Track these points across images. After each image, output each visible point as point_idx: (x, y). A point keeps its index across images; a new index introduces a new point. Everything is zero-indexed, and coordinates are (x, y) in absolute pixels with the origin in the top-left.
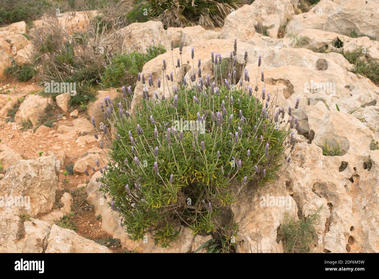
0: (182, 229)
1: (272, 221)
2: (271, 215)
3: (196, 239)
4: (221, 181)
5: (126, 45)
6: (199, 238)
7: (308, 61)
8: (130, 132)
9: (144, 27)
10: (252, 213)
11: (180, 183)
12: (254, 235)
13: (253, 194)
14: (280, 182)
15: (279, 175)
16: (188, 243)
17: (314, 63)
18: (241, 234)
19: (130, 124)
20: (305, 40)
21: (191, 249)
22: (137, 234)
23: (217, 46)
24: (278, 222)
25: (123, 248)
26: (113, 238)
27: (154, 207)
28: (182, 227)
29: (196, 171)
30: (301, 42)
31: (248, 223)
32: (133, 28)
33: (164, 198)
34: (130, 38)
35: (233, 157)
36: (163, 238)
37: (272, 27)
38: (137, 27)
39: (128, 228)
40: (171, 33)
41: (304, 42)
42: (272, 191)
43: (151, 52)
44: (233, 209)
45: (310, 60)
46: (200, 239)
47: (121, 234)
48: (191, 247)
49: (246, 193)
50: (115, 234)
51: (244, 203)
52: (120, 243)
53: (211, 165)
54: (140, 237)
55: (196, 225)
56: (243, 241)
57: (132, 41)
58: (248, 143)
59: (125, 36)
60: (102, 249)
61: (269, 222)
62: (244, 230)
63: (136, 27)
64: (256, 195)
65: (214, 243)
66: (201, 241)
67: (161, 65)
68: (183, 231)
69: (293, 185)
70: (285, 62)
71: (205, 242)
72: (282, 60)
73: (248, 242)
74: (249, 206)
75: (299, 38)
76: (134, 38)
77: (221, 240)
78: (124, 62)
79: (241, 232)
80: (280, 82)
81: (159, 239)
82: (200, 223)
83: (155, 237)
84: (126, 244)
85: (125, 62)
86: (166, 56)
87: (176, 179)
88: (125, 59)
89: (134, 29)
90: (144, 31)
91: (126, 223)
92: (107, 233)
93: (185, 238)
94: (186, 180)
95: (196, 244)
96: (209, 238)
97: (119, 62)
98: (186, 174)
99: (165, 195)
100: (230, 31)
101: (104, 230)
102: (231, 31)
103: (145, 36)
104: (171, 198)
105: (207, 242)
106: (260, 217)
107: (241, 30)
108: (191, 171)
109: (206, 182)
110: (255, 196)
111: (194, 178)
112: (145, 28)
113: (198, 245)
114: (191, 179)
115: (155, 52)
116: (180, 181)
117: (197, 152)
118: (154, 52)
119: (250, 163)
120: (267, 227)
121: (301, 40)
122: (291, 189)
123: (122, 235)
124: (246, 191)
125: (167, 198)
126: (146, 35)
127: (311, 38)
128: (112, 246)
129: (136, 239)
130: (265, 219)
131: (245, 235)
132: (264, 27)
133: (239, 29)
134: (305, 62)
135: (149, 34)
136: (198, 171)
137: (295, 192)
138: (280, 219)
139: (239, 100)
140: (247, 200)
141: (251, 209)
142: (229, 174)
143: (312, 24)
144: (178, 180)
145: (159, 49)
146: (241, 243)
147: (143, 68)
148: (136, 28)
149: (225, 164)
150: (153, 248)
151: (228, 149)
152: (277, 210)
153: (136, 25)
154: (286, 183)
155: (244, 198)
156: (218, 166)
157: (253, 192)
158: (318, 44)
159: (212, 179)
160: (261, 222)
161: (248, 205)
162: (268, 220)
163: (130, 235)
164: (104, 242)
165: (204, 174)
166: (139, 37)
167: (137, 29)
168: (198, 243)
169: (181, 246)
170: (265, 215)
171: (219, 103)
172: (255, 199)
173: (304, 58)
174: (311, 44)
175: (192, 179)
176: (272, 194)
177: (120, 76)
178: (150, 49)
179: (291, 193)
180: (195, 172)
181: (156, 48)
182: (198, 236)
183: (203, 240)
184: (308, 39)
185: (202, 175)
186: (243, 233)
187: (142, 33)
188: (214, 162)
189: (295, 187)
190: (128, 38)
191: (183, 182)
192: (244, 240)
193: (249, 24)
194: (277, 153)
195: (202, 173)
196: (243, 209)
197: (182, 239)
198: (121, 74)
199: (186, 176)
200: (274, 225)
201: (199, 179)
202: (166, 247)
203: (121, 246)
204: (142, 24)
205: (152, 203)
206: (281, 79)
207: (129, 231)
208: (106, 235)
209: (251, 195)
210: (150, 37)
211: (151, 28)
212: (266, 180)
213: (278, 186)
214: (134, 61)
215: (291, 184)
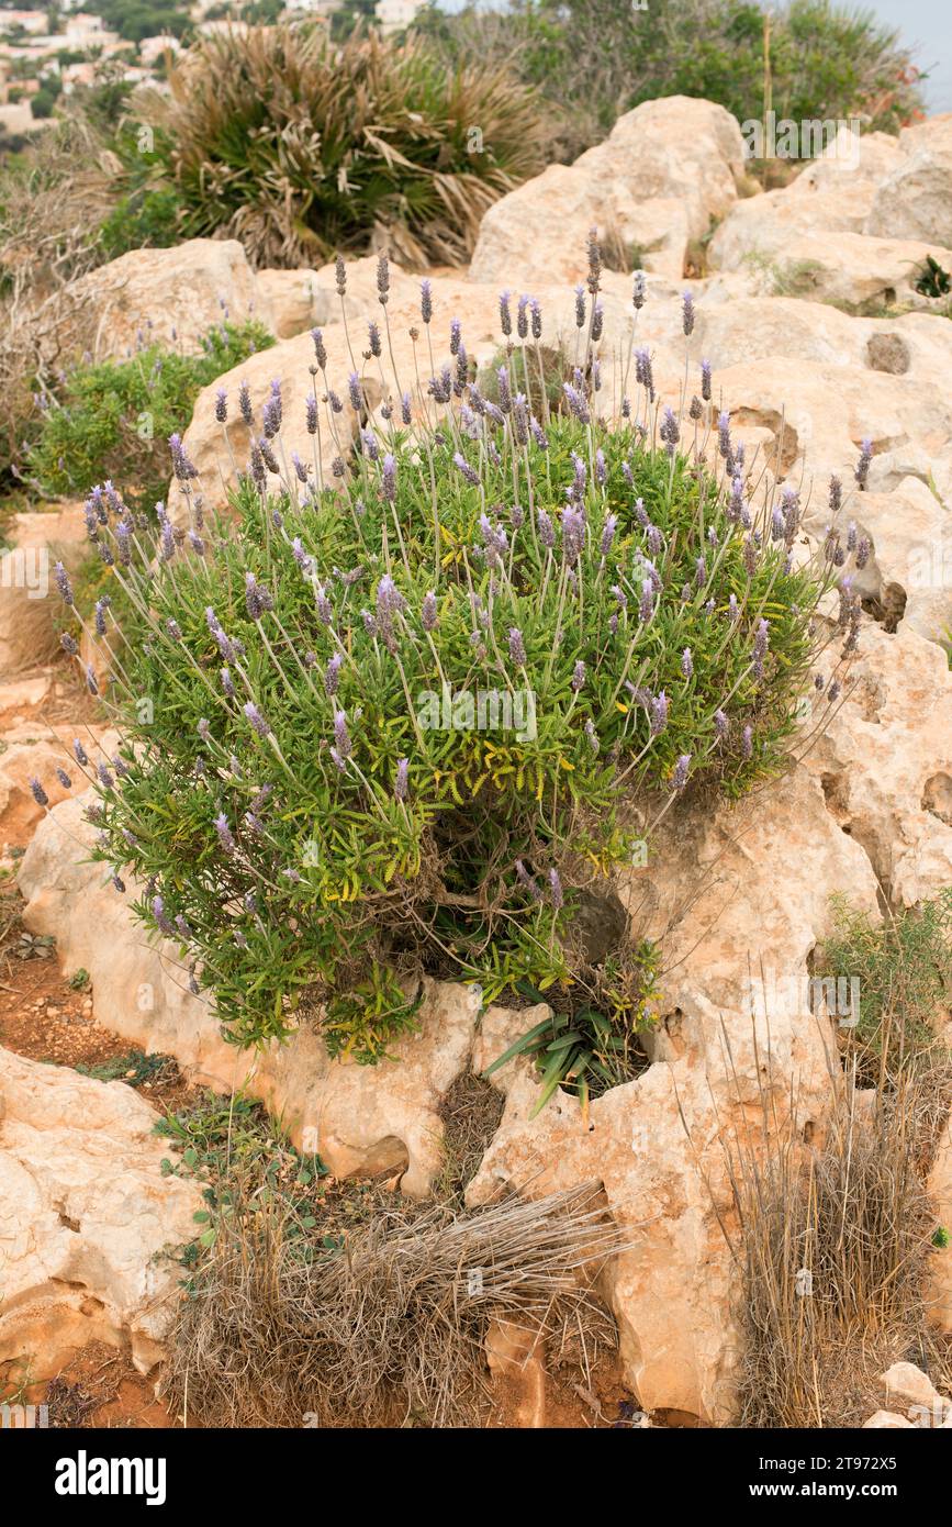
0: (427, 991)
1: (784, 930)
2: (777, 906)
3: (488, 1024)
4: (588, 782)
5: (111, 336)
6: (500, 1019)
7: (836, 343)
8: (209, 611)
9: (172, 264)
10: (704, 905)
11: (430, 797)
12: (720, 986)
13: (698, 833)
14: (800, 778)
15: (797, 754)
16: (458, 1040)
17: (858, 350)
18: (670, 988)
19: (204, 584)
20: (807, 275)
21: (469, 1066)
22: (260, 1019)
23: (482, 303)
24: (808, 928)
25: (191, 1086)
26: (148, 1054)
27: (334, 897)
28: (429, 981)
29: (488, 744)
30: (791, 283)
31: (692, 942)
32: (130, 270)
33: (371, 859)
34: (124, 310)
35: (628, 684)
36: (361, 1028)
37: (659, 244)
38: (146, 266)
39: (220, 999)
40: (268, 291)
41: (805, 281)
42: (773, 817)
43: (219, 347)
44: (624, 896)
45: (841, 337)
46: (504, 1023)
47: (180, 1034)
48: (470, 1058)
49: (672, 832)
50: (154, 1037)
51: (665, 871)
52: (175, 1068)
53: (550, 718)
54: (270, 1029)
55: (493, 965)
56: (678, 1011)
57: (130, 320)
58: (683, 626)
59: (103, 303)
60: (114, 1093)
61: (776, 933)
62: (677, 972)
63: (141, 267)
64: (711, 835)
65: (562, 1032)
66: (507, 1030)
67: (267, 389)
68: (434, 998)
69: (848, 789)
70: (749, 350)
71: (524, 1030)
72: (734, 344)
73: (700, 1012)
74: (689, 878)
75: (783, 269)
76: (138, 308)
77: (591, 1017)
78: (118, 392)
79: (670, 980)
80: (741, 421)
81: (344, 1034)
82: (508, 954)
83: (324, 1030)
84: (203, 1069)
85: (121, 388)
86: (282, 356)
87: (414, 782)
88: (119, 378)
89: (135, 273)
90: (175, 278)
91: (209, 978)
92: (117, 1036)
93: (443, 1025)
94: (453, 785)
95: (488, 1042)
96: (541, 1013)
97: (100, 391)
98: (449, 760)
99: (377, 845)
100: (502, 266)
101: (105, 1026)
102: (507, 268)
103: (180, 297)
104: (397, 857)
105: (533, 1030)
106: (738, 918)
107: (546, 261)
108: (470, 747)
109: (532, 788)
110: (709, 840)
111: (483, 777)
112: (179, 269)
113: (496, 1045)
114: (468, 782)
115: (231, 349)
116: (430, 790)
117: (491, 671)
118: (231, 346)
119: (693, 703)
120: (767, 953)
121: (791, 277)
122: (841, 807)
123: (181, 1037)
124: (670, 824)
125: (382, 857)
126: (186, 292)
127: (828, 264)
128: (148, 1085)
129: (250, 1039)
130: (756, 924)
131: (685, 988)
132: (632, 247)
133: (536, 259)
134: (824, 349)
135: (195, 289)
136: (496, 746)
137: (858, 815)
138: (815, 920)
139: (626, 465)
140: (675, 859)
141: (696, 889)
142: (615, 752)
143: (817, 221)
144: (422, 786)
145: (246, 335)
146: (672, 1023)
147: (196, 408)
148: (143, 268)
149: (597, 710)
150: (316, 1073)
151: (604, 653)
152: (799, 885)
153: (143, 260)
154: (823, 782)
155: (665, 852)
156: (577, 722)
157: (700, 826)
158: (859, 285)
159: (556, 775)
160: (744, 937)
161: (684, 877)
162: (770, 924)
163: (228, 1025)
164: (112, 1071)
165: (521, 758)
166: (158, 304)
167: (147, 272)
168: (496, 1038)
169: (430, 1056)
170: (757, 908)
171: (548, 481)
172: (711, 849)
173: (820, 330)
174: (829, 286)
175: (474, 781)
176: (771, 827)
177: (104, 445)
178: (213, 338)
179: (843, 822)
180: (485, 752)
181: (233, 333)
182: (495, 1010)
183: (518, 1024)
184: (820, 268)
185: (515, 763)
186: (678, 982)
187: (168, 285)
188: (557, 707)
189: (858, 797)
190: (116, 309)
191: (443, 791)
192: (684, 1007)
193: (572, 240)
194: (788, 662)
195: (513, 755)
196: (668, 890)
197: (433, 1026)
198: (110, 437)
199: (450, 769)
200: (794, 941)
201: (502, 777)
202: (375, 1063)
203: (181, 1082)
204: (163, 255)
205: (325, 881)
206: (745, 409)
207: (227, 1008)
208: (115, 1043)
209: (691, 835)
210: (199, 301)
211: (201, 266)
212: (750, 771)
213: (796, 795)
214: (156, 384)
215: (841, 785)
